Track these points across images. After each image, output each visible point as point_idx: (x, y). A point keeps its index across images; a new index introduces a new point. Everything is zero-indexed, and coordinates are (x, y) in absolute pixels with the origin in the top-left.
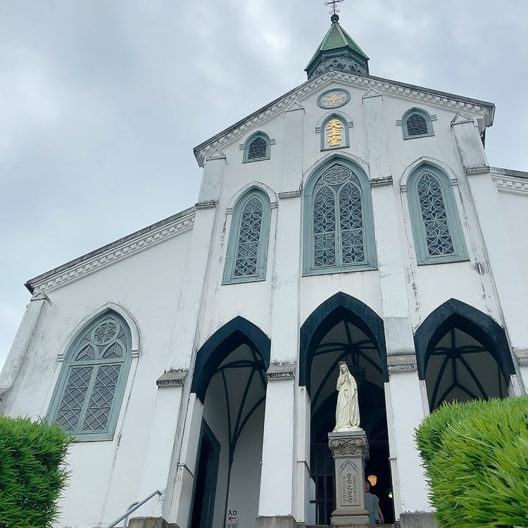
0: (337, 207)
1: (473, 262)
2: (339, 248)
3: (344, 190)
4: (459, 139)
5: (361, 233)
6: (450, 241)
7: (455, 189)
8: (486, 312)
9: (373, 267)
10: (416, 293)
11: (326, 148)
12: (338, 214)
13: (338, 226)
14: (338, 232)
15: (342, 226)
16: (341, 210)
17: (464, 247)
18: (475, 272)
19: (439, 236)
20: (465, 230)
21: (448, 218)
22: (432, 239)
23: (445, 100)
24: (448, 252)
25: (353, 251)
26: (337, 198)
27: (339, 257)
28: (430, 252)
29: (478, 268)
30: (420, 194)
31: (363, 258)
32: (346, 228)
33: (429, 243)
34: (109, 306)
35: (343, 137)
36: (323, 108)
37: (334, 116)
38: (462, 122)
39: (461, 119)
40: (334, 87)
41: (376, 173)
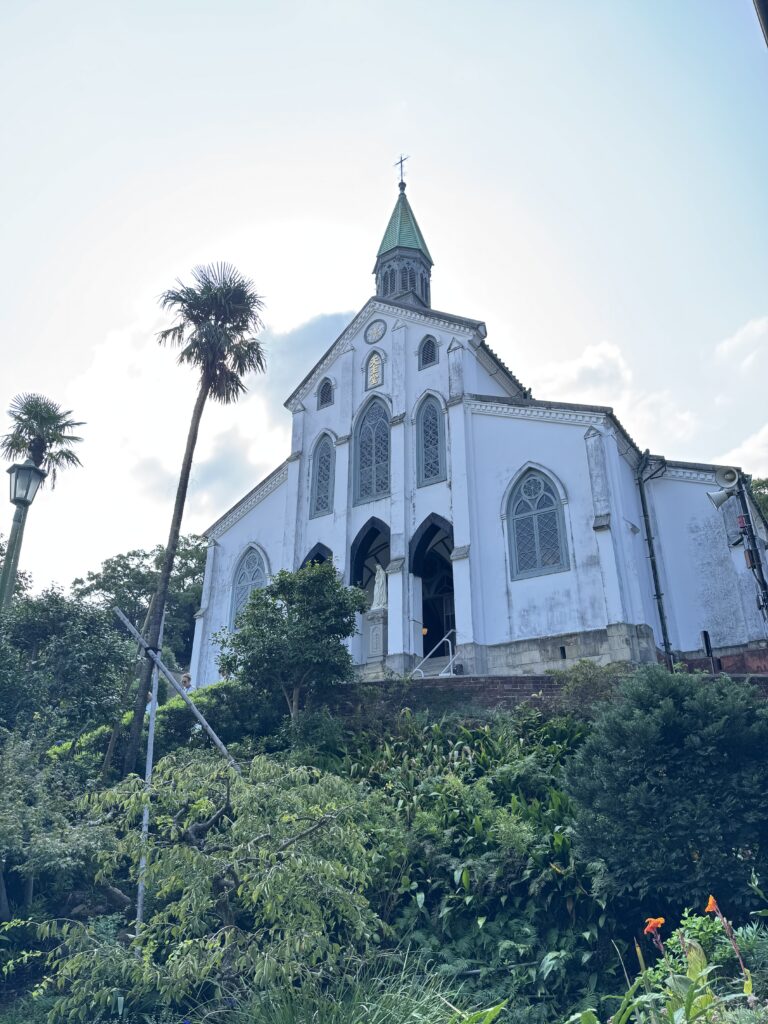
0: (374, 444)
1: (448, 481)
2: (374, 480)
3: (378, 428)
4: (451, 368)
5: (386, 466)
6: (438, 464)
7: (446, 416)
8: (449, 519)
9: (389, 493)
10: (414, 511)
11: (368, 387)
12: (374, 451)
14: (374, 467)
15: (376, 461)
16: (376, 447)
17: (445, 469)
18: (447, 489)
19: (431, 461)
20: (447, 453)
21: (439, 444)
22: (428, 464)
23: (447, 325)
24: (436, 474)
25: (382, 482)
27: (374, 487)
28: (425, 475)
29: (451, 486)
30: (424, 424)
32: (378, 463)
33: (425, 468)
34: (250, 544)
35: (380, 374)
36: (368, 343)
37: (374, 352)
38: (455, 349)
39: (455, 345)
40: (376, 317)
41: (396, 411)
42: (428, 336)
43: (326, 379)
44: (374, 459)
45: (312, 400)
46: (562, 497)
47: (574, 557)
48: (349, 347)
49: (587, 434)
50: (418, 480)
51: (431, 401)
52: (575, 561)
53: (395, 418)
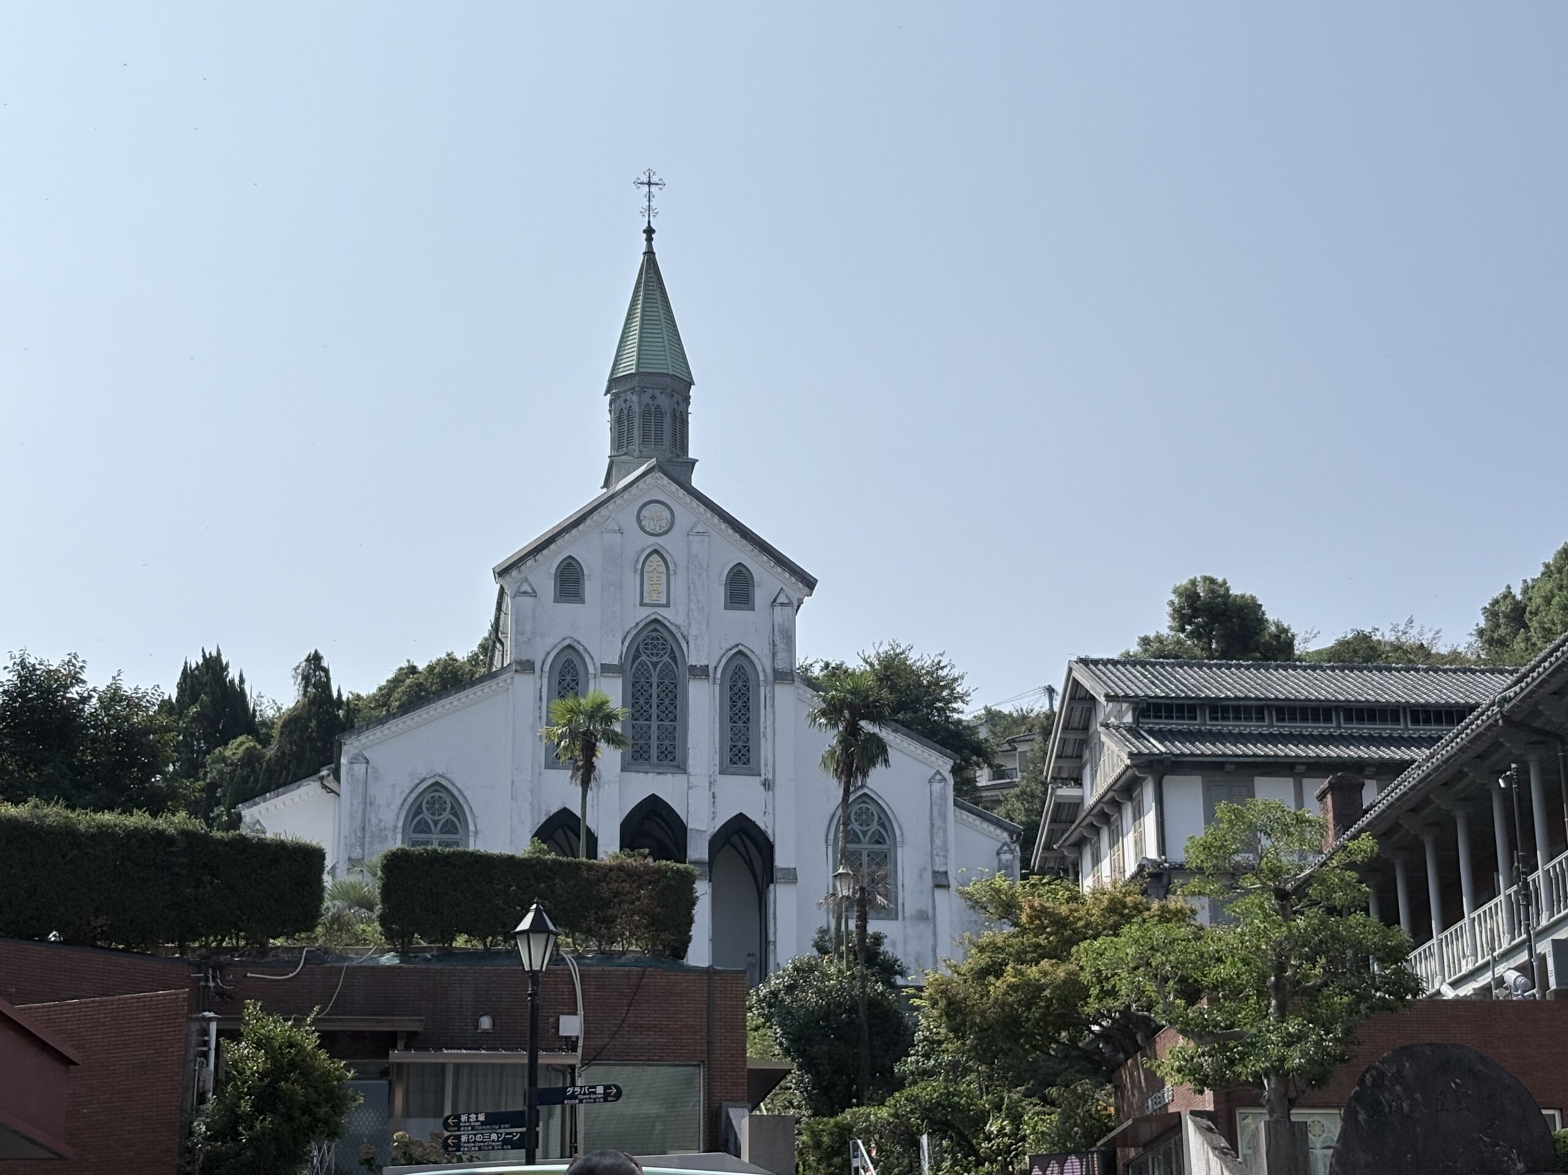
0: (654, 691)
1: (763, 778)
2: (654, 743)
3: (662, 671)
4: (776, 628)
5: (675, 728)
6: (748, 751)
7: (762, 689)
8: (762, 827)
9: (681, 768)
10: (714, 802)
11: (646, 601)
12: (655, 701)
13: (654, 716)
14: (654, 724)
15: (658, 716)
16: (658, 696)
17: (759, 760)
18: (762, 788)
19: (740, 744)
20: (763, 741)
21: (750, 724)
22: (735, 746)
23: (772, 564)
24: (745, 764)
25: (666, 749)
26: (655, 680)
27: (654, 752)
28: (731, 760)
29: (767, 785)
30: (731, 689)
31: (674, 758)
32: (661, 720)
33: (731, 750)
34: (438, 779)
35: (663, 589)
36: (642, 528)
37: (656, 551)
38: (783, 605)
39: (782, 599)
40: (656, 495)
41: (694, 657)
42: (740, 565)
43: (570, 557)
44: (654, 711)
45: (544, 580)
46: (899, 839)
47: (903, 906)
48: (613, 527)
49: (933, 777)
50: (721, 764)
51: (741, 660)
52: (904, 912)
53: (692, 667)
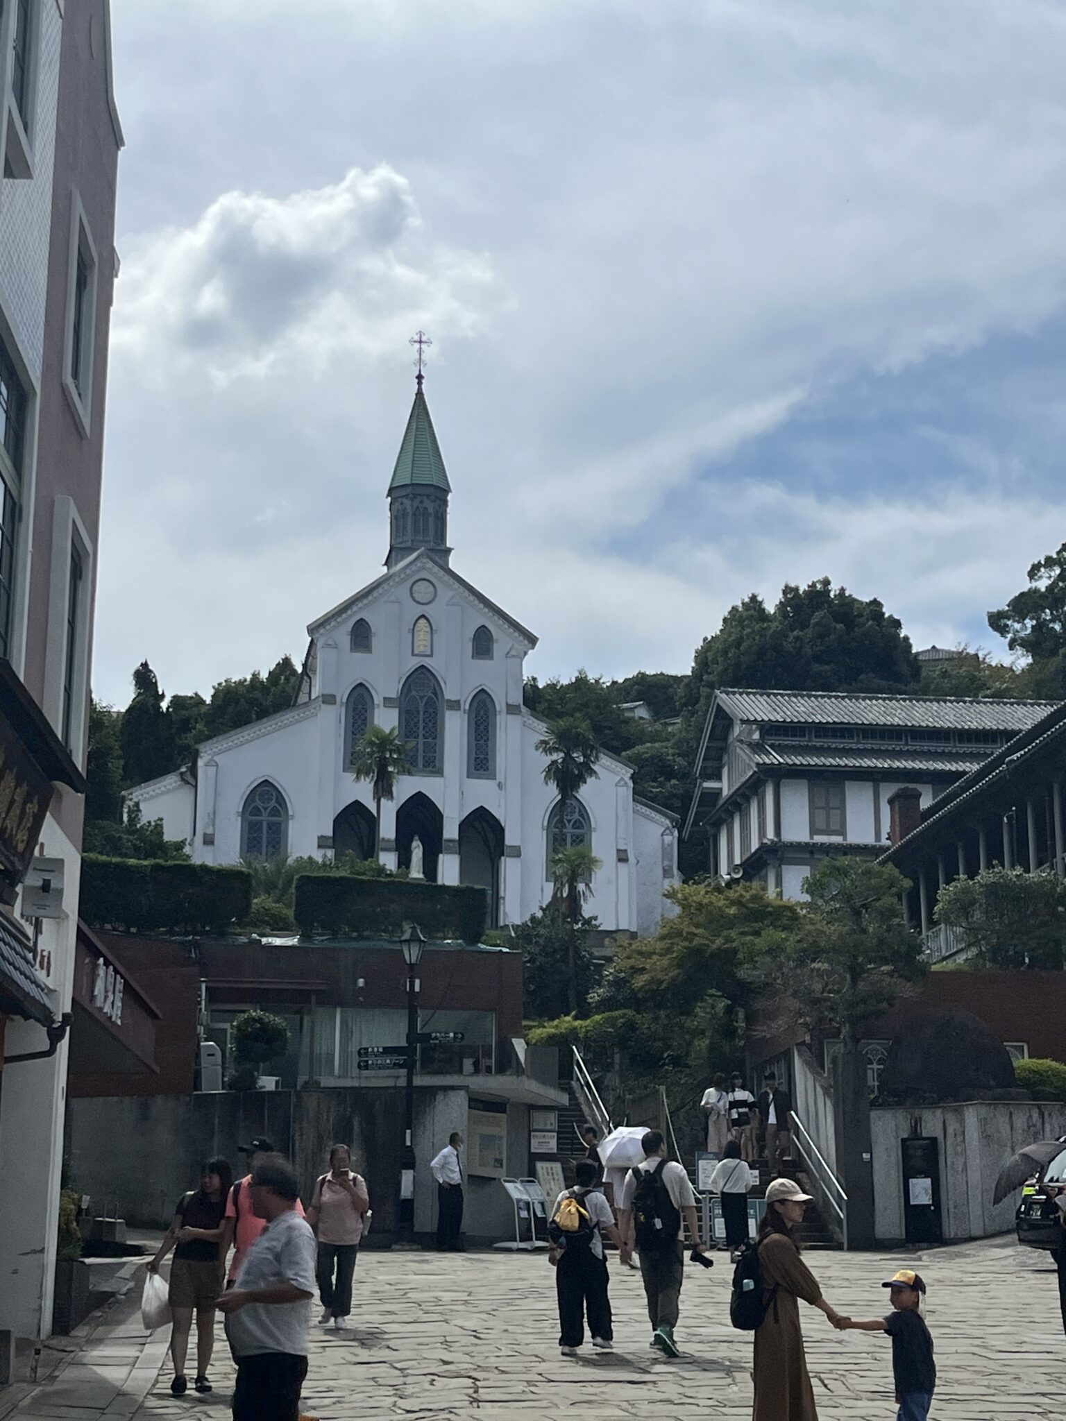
0: (421, 717)
1: (498, 781)
2: (420, 754)
3: (427, 702)
4: (509, 674)
5: (435, 744)
6: (488, 761)
7: (498, 717)
8: (497, 816)
9: (439, 772)
10: (463, 798)
11: (416, 652)
12: (421, 724)
13: (421, 736)
14: (421, 741)
15: (424, 735)
16: (424, 721)
17: (495, 768)
18: (497, 788)
19: (482, 756)
20: (498, 754)
21: (489, 742)
22: (478, 758)
23: (506, 626)
24: (485, 770)
25: (429, 759)
26: (421, 709)
27: (420, 762)
28: (475, 768)
29: (500, 785)
30: (476, 717)
31: (435, 765)
33: (475, 760)
34: (266, 778)
35: (428, 643)
36: (414, 600)
37: (423, 616)
38: (513, 656)
39: (513, 652)
40: (424, 575)
41: (450, 694)
42: (483, 626)
43: (362, 619)
44: (421, 732)
45: (343, 636)
46: (593, 825)
47: (596, 874)
48: (393, 598)
49: (619, 782)
50: (468, 770)
51: (483, 696)
53: (449, 701)
